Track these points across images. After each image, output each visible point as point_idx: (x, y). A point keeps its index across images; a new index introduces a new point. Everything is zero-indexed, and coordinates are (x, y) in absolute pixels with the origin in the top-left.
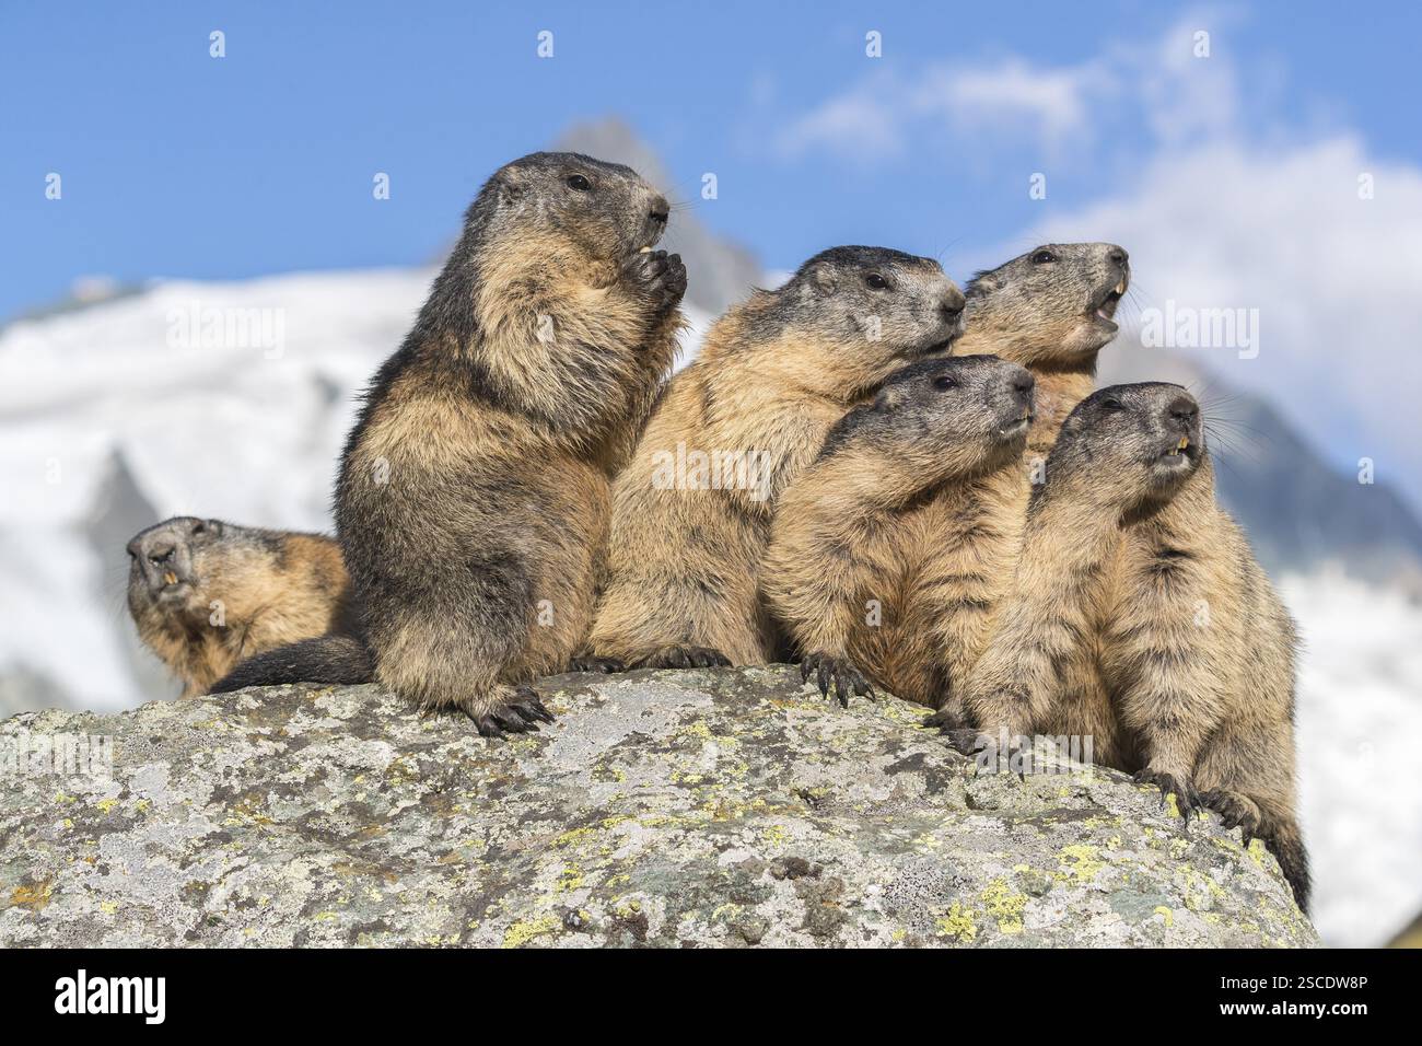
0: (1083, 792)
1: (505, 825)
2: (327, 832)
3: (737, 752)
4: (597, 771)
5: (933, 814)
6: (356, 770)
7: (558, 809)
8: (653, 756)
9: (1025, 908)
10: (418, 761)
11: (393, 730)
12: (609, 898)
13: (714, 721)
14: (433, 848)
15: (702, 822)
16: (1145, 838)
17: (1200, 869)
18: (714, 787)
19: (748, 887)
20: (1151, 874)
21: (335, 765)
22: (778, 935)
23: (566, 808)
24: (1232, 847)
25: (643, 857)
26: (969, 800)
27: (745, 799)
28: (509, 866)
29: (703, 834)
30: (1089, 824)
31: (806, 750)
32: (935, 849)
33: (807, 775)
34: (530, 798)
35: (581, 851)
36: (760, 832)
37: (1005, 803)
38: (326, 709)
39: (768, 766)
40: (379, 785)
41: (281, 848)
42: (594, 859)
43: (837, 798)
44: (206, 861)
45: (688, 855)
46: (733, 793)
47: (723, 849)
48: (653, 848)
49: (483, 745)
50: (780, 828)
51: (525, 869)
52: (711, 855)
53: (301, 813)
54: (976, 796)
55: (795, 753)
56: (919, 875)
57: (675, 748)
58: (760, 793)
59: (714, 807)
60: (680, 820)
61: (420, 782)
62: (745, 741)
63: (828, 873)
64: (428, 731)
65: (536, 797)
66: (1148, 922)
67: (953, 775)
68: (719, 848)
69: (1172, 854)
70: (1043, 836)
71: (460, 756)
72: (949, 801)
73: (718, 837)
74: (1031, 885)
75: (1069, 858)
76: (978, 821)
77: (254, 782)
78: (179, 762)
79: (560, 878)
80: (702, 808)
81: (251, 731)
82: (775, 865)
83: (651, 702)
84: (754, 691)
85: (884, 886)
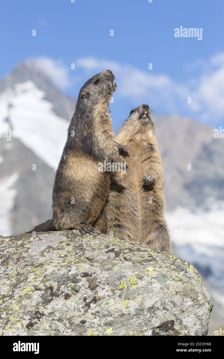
0: (151, 256)
1: (20, 268)
3: (72, 249)
4: (41, 255)
5: (117, 262)
7: (32, 263)
8: (53, 251)
9: (138, 282)
12: (45, 283)
13: (67, 243)
14: (5, 273)
15: (65, 265)
16: (164, 265)
17: (177, 272)
18: (67, 257)
19: (76, 279)
20: (166, 273)
22: (83, 290)
23: (34, 263)
24: (185, 267)
25: (52, 273)
26: (125, 258)
27: (74, 260)
28: (22, 277)
29: (65, 268)
30: (152, 263)
31: (88, 248)
32: (117, 269)
33: (88, 254)
34: (26, 261)
35: (38, 273)
36: (78, 267)
37: (133, 259)
39: (79, 252)
42: (41, 274)
43: (95, 259)
45: (62, 273)
46: (71, 258)
47: (70, 271)
48: (54, 271)
49: (15, 250)
50: (82, 266)
51: (26, 277)
52: (67, 272)
54: (127, 257)
55: (85, 249)
56: (114, 275)
57: (58, 249)
58: (78, 258)
59: (67, 262)
60: (60, 265)
62: (74, 247)
63: (93, 275)
64: (2, 247)
65: (27, 261)
66: (165, 284)
67: (121, 253)
69: (171, 269)
70: (141, 266)
71: (10, 252)
72: (120, 259)
73: (68, 268)
74: (139, 277)
75: (147, 270)
76: (127, 263)
79: (33, 279)
80: (65, 262)
82: (81, 274)
83: (52, 239)
84: (76, 236)
85: (106, 278)
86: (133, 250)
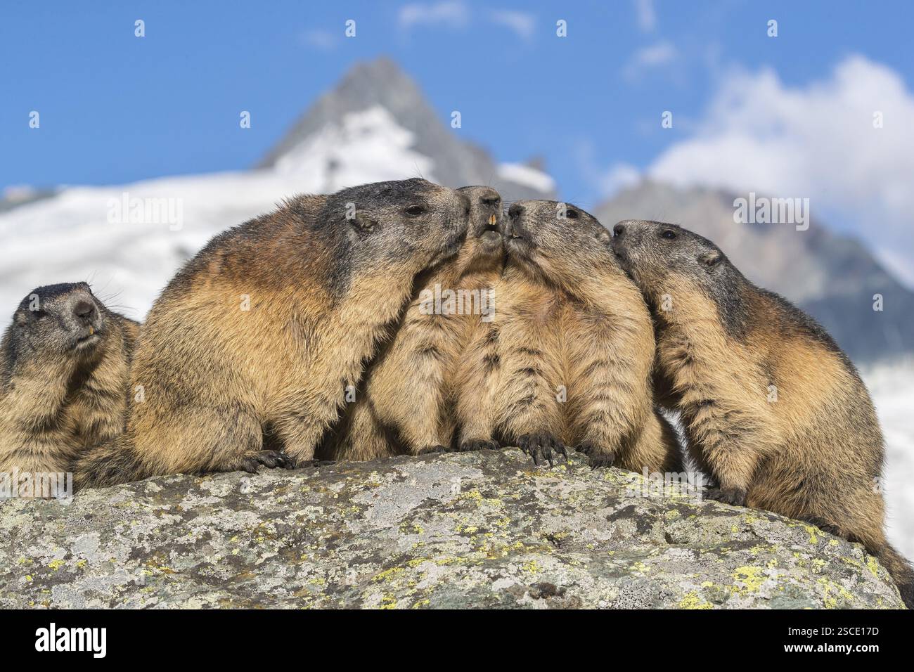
0: (748, 529)
1: (339, 568)
2: (213, 577)
3: (502, 510)
4: (403, 527)
5: (643, 548)
6: (231, 533)
7: (376, 554)
8: (442, 515)
10: (276, 525)
11: (257, 503)
13: (485, 489)
14: (289, 586)
15: (479, 560)
16: (794, 560)
17: (833, 580)
18: (486, 535)
19: (514, 605)
20: (799, 585)
21: (216, 529)
23: (382, 554)
24: (856, 564)
25: (438, 587)
26: (668, 537)
27: (509, 542)
28: (343, 597)
29: (480, 569)
30: (754, 551)
31: (551, 506)
32: (645, 573)
33: (552, 524)
34: (356, 548)
35: (394, 584)
36: (520, 565)
37: (694, 538)
38: (208, 490)
39: (524, 518)
40: (248, 543)
41: (181, 590)
42: (404, 589)
43: (574, 540)
44: (128, 602)
45: (471, 584)
46: (499, 539)
47: (495, 579)
48: (446, 580)
49: (321, 512)
50: (534, 563)
51: (355, 598)
52: (487, 584)
53: (194, 564)
54: (673, 534)
55: (543, 509)
56: (635, 592)
57: (458, 509)
58: (519, 538)
59: (487, 549)
60: (464, 559)
61: (277, 539)
62: (507, 502)
63: (570, 593)
64: (281, 503)
65: (360, 547)
67: (654, 520)
68: (492, 578)
69: (814, 570)
70: (722, 561)
71: (305, 520)
72: (653, 539)
73: (491, 571)
74: (714, 596)
75: (740, 576)
76: (677, 553)
77: (160, 544)
78: (106, 532)
79: (380, 604)
80: (478, 550)
81: (155, 508)
82: (532, 589)
83: (439, 477)
84: (512, 466)
85: (610, 601)
86: (694, 512)
